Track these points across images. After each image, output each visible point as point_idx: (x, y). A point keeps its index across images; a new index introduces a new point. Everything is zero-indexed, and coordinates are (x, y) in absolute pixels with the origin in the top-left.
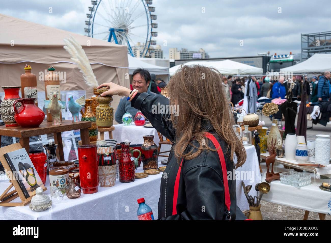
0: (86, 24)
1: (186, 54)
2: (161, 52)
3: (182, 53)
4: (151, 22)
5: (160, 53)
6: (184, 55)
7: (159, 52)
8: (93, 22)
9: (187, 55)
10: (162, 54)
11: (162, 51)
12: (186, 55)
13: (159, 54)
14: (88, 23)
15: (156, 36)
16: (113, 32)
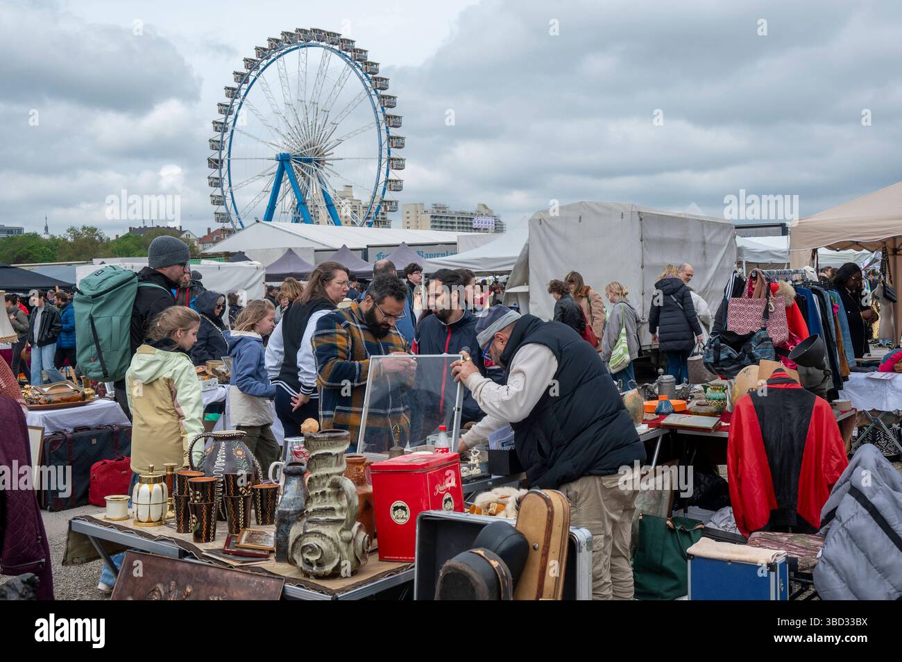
0: (213, 147)
1: (447, 217)
3: (436, 217)
4: (388, 132)
6: (441, 222)
8: (234, 125)
9: (449, 220)
12: (447, 222)
14: (217, 145)
15: (400, 168)
16: (286, 164)
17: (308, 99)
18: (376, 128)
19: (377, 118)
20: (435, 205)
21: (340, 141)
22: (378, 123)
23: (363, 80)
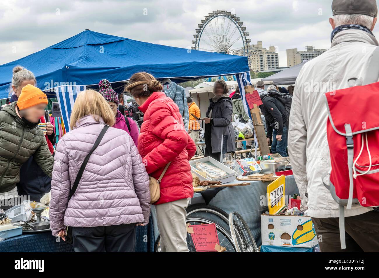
2: (276, 55)
3: (303, 55)
5: (274, 56)
7: (272, 55)
10: (276, 58)
11: (277, 53)
13: (272, 58)
17: (220, 33)
18: (242, 38)
19: (241, 34)
20: (307, 47)
21: (232, 44)
22: (242, 36)
23: (235, 23)
